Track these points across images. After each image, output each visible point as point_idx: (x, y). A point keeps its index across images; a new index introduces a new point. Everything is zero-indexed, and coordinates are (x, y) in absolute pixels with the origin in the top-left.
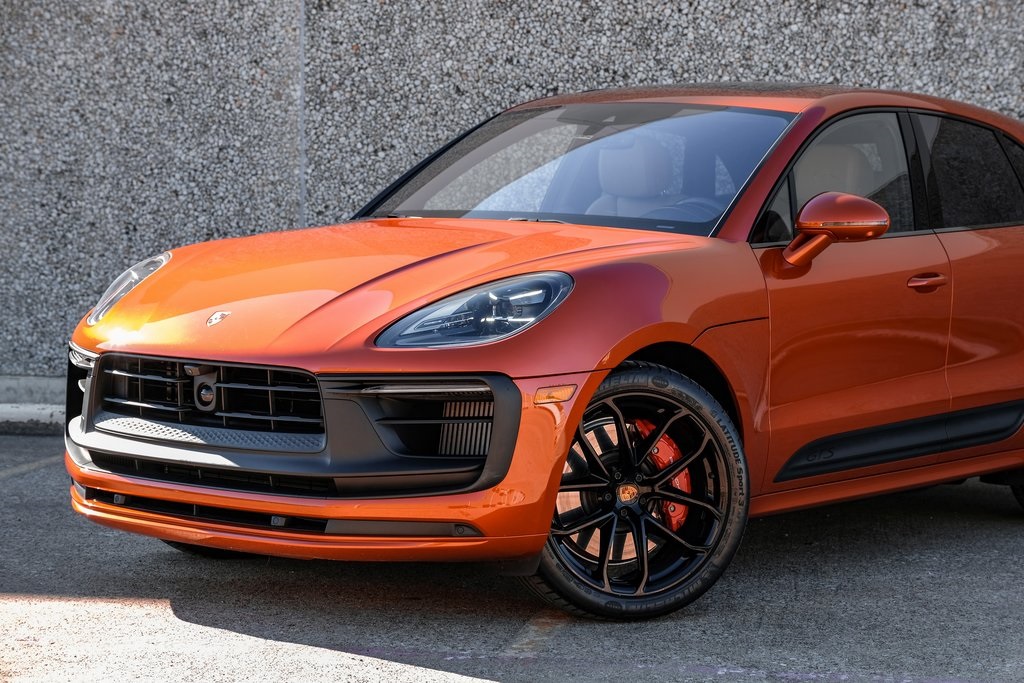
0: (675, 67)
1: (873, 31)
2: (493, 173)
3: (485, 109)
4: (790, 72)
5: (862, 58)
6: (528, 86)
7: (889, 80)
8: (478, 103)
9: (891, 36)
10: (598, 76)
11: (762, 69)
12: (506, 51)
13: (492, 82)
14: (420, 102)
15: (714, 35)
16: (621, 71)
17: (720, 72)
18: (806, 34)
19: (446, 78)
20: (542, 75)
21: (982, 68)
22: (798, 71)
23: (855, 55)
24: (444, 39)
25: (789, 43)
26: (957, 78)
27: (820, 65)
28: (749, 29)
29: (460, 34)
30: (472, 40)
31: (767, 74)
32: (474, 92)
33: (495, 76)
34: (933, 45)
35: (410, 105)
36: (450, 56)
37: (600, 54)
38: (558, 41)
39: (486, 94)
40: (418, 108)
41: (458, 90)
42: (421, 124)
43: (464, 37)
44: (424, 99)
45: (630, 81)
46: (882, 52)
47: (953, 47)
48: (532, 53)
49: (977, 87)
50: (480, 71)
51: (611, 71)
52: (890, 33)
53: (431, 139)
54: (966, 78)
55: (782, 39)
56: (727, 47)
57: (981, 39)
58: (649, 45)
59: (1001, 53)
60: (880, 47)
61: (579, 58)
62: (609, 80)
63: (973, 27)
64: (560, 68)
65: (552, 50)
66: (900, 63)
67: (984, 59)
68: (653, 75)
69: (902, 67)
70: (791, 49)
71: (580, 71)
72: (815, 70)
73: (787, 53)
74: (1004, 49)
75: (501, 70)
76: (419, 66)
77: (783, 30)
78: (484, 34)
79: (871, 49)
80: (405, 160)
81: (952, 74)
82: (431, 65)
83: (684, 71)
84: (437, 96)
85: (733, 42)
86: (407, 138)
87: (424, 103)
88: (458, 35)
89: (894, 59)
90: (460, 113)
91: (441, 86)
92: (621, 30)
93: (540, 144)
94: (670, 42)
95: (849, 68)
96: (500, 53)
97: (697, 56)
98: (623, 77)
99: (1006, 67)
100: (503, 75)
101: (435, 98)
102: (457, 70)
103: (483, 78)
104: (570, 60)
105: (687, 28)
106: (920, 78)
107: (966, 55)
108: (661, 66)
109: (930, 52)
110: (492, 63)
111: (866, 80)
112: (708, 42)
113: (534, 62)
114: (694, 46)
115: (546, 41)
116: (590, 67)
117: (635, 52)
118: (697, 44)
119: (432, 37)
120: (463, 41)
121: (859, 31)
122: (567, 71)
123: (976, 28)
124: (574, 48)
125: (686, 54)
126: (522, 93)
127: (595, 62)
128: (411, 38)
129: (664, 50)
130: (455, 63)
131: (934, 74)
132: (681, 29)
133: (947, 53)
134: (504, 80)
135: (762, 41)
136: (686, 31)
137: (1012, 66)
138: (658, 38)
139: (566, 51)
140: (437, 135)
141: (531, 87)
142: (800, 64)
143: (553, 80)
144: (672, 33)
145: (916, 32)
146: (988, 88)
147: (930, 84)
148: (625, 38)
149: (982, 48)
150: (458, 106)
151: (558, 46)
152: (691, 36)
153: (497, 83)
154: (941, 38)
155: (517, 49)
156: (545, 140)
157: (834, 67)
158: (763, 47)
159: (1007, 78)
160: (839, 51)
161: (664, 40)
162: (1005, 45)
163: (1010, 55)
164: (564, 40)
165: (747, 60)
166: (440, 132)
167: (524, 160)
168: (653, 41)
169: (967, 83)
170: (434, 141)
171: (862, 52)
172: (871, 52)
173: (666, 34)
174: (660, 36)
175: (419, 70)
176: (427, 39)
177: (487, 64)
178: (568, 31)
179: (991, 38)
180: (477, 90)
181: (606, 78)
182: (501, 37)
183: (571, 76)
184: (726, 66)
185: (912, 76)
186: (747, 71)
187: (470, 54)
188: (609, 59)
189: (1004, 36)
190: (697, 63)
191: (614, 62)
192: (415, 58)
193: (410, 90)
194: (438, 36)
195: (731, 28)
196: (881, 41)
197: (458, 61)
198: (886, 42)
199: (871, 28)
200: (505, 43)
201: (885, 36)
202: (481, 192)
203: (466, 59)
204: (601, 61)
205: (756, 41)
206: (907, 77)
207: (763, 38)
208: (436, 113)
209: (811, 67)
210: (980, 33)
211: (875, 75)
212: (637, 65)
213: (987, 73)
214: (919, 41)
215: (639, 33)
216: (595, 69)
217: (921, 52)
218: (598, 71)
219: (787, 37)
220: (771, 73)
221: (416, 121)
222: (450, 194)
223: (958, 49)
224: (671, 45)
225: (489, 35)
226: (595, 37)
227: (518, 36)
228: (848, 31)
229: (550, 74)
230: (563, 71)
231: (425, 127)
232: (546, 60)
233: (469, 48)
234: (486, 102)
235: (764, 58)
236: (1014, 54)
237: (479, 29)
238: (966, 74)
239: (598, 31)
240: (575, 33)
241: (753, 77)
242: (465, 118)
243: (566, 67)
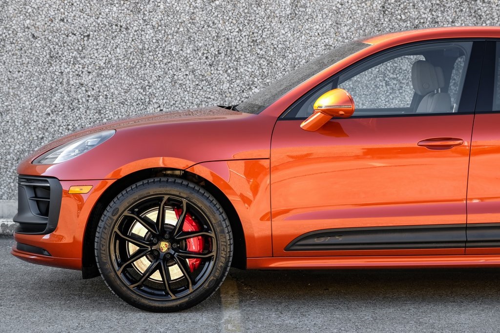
0: (154, 24)
1: (258, 5)
2: (54, 80)
3: (49, 47)
4: (216, 26)
5: (253, 19)
6: (73, 34)
7: (268, 30)
8: (45, 44)
9: (268, 7)
10: (112, 28)
11: (201, 24)
12: (60, 15)
13: (52, 32)
14: (12, 43)
15: (174, 6)
16: (124, 26)
17: (178, 26)
18: (223, 6)
19: (26, 30)
20: (81, 28)
21: (315, 24)
22: (220, 25)
23: (250, 17)
24: (25, 8)
25: (215, 10)
26: (303, 29)
27: (232, 22)
28: (193, 3)
29: (34, 6)
30: (40, 9)
31: (204, 27)
32: (43, 37)
33: (54, 28)
34: (290, 12)
35: (6, 44)
36: (28, 17)
37: (113, 17)
38: (89, 10)
39: (50, 38)
40: (11, 46)
41: (33, 36)
42: (13, 55)
43: (36, 7)
44: (14, 41)
45: (130, 31)
46: (263, 16)
47: (300, 13)
48: (75, 16)
49: (313, 34)
50: (46, 26)
51: (119, 26)
52: (268, 5)
53: (19, 63)
54: (307, 29)
55: (211, 8)
56: (182, 13)
57: (314, 9)
58: (139, 12)
59: (324, 16)
60: (263, 13)
61: (101, 19)
62: (118, 30)
63: (310, 3)
64: (91, 24)
65: (86, 14)
66: (273, 21)
67: (316, 19)
68: (142, 28)
69: (274, 24)
70: (216, 14)
71: (102, 26)
72: (229, 25)
73: (214, 16)
74: (326, 14)
75: (58, 25)
76: (11, 23)
77: (211, 3)
78: (47, 5)
79: (258, 14)
80: (4, 75)
81: (300, 27)
82: (18, 23)
83: (159, 26)
84: (22, 39)
85: (185, 10)
86: (5, 62)
87: (14, 44)
88: (33, 6)
89: (270, 19)
90: (35, 49)
91: (24, 34)
92: (124, 3)
93: (80, 64)
94: (151, 10)
95: (246, 24)
96: (57, 16)
97: (166, 18)
98: (126, 29)
99: (327, 24)
100: (59, 28)
101: (20, 41)
102: (33, 25)
103: (48, 29)
104: (96, 20)
105: (160, 2)
106: (284, 29)
107: (307, 17)
108: (146, 23)
109: (288, 16)
110: (52, 21)
111: (256, 30)
112: (172, 10)
113: (76, 21)
114: (164, 12)
115: (82, 9)
116: (107, 24)
117: (132, 16)
118: (166, 11)
119: (18, 7)
120: (36, 10)
121: (251, 4)
122: (94, 26)
123: (312, 3)
124: (98, 14)
125: (160, 17)
126: (70, 38)
127: (110, 21)
128: (6, 7)
129: (148, 14)
130: (32, 21)
131: (291, 27)
132: (156, 3)
133: (297, 16)
134: (60, 31)
135: (200, 9)
136: (159, 4)
137: (330, 23)
138: (144, 8)
139: (94, 15)
140: (22, 61)
141: (75, 35)
142: (221, 22)
143: (87, 30)
144: (152, 5)
145: (281, 5)
146: (318, 34)
147: (289, 32)
148: (126, 8)
149: (315, 13)
150: (34, 45)
151: (90, 12)
152: (162, 7)
153: (55, 32)
154: (294, 8)
155: (66, 14)
156: (82, 61)
157: (238, 24)
158: (201, 13)
159: (328, 29)
160: (241, 15)
161: (147, 9)
162: (327, 12)
163: (329, 17)
164: (92, 9)
165: (192, 19)
166: (24, 59)
167: (71, 73)
168: (141, 10)
169: (307, 31)
170: (21, 64)
171: (253, 15)
172: (258, 16)
173: (148, 6)
174: (145, 7)
175: (11, 25)
176: (15, 8)
177: (50, 22)
178: (94, 4)
179: (319, 8)
180: (44, 36)
181: (116, 29)
182: (57, 7)
183: (97, 29)
184: (181, 23)
185: (279, 28)
186: (193, 25)
187: (40, 16)
188: (118, 19)
189: (326, 7)
190: (166, 21)
191: (120, 21)
192: (9, 19)
193: (6, 36)
194: (21, 7)
195: (183, 3)
196: (263, 10)
197: (33, 20)
198: (266, 10)
199: (257, 3)
200: (60, 10)
201: (265, 7)
202: (47, 91)
203: (38, 19)
204: (113, 20)
205: (197, 10)
206: (277, 28)
207: (201, 8)
208: (22, 49)
209: (227, 23)
210: (314, 6)
211: (260, 28)
212: (133, 23)
213: (318, 27)
214: (283, 10)
215: (134, 5)
216: (110, 25)
217: (283, 15)
218: (112, 26)
219: (213, 8)
220: (205, 27)
221: (10, 53)
222: (30, 93)
223: (303, 14)
224: (151, 12)
225: (50, 6)
226: (109, 8)
227: (67, 7)
228: (246, 5)
229: (85, 27)
230: (92, 26)
231: (15, 57)
232: (82, 20)
233: (39, 13)
234: (50, 43)
235: (202, 19)
236: (331, 17)
237: (44, 3)
238: (307, 27)
239: (111, 4)
240: (98, 5)
241: (196, 29)
242: (38, 51)
243: (94, 24)
